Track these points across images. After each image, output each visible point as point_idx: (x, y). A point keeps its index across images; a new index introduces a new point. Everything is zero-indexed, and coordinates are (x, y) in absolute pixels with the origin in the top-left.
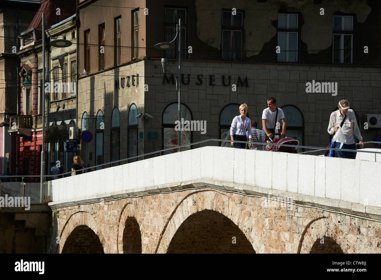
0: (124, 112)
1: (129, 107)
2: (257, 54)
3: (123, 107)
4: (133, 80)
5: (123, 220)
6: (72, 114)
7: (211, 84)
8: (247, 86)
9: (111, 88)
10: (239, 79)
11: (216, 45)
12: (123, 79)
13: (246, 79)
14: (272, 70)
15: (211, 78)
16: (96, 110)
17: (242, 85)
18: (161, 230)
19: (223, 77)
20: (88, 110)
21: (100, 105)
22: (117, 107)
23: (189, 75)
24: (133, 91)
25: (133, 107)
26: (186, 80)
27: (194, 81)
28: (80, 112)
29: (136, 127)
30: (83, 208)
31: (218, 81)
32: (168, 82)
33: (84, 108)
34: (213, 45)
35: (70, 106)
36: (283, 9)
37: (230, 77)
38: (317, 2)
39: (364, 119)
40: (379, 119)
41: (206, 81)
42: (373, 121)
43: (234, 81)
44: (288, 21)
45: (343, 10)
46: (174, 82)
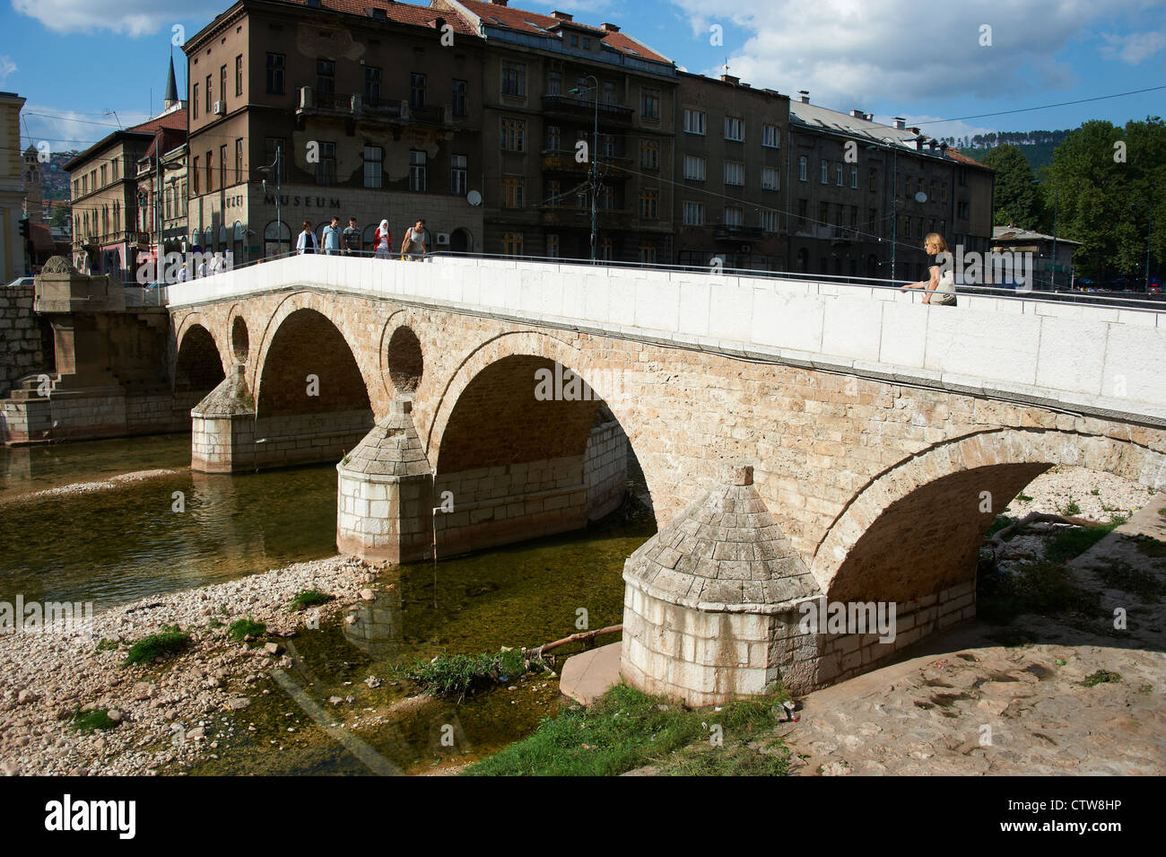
0: (230, 229)
1: (235, 225)
2: (346, 179)
3: (229, 225)
4: (238, 200)
5: (232, 319)
6: (184, 231)
7: (307, 205)
8: (339, 207)
9: (218, 208)
10: (332, 201)
11: (311, 171)
12: (228, 200)
13: (338, 201)
14: (360, 195)
15: (307, 200)
16: (205, 228)
17: (335, 206)
18: (266, 326)
19: (318, 199)
20: (198, 227)
21: (208, 222)
22: (223, 224)
23: (287, 197)
24: (238, 209)
25: (238, 224)
26: (285, 201)
27: (292, 201)
28: (191, 229)
29: (241, 241)
30: (196, 309)
31: (313, 202)
32: (269, 202)
33: (194, 225)
34: (309, 171)
35: (182, 224)
36: (369, 144)
37: (324, 200)
38: (397, 139)
39: (435, 237)
40: (447, 237)
41: (303, 202)
42: (442, 239)
43: (327, 203)
44: (373, 153)
45: (417, 148)
46: (274, 203)
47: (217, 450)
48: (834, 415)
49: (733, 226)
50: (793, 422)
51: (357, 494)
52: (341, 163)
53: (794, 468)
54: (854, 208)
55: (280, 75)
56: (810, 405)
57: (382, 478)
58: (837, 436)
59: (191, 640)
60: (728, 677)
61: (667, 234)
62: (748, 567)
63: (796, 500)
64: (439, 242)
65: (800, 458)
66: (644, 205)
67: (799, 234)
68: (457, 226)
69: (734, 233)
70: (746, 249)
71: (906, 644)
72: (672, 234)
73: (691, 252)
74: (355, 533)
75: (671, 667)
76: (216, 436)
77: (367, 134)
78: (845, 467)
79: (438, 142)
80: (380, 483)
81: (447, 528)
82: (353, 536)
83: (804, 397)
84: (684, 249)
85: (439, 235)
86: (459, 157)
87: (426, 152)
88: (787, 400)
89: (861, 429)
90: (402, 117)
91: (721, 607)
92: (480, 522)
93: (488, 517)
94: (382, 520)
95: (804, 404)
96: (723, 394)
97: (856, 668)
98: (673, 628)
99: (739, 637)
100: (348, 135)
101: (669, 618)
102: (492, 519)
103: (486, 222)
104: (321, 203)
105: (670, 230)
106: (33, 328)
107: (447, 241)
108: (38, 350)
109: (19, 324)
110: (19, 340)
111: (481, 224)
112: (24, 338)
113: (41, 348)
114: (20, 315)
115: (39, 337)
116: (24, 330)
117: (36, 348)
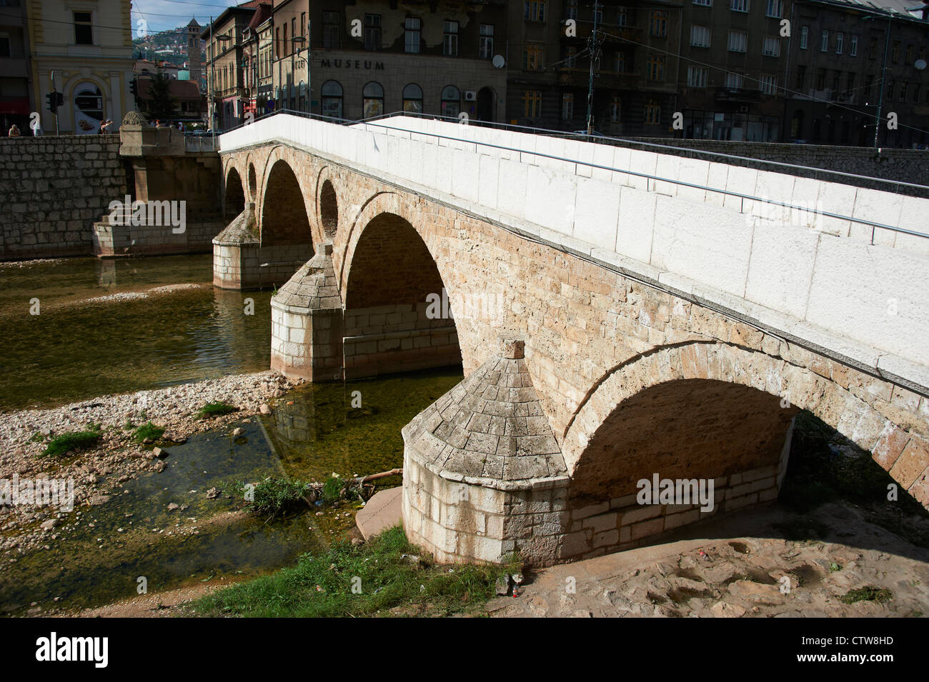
0: (297, 87)
1: (300, 84)
2: (390, 46)
3: (296, 84)
4: (302, 64)
5: (248, 165)
6: (270, 88)
7: (356, 67)
8: (383, 69)
9: (290, 71)
10: (377, 64)
12: (296, 63)
13: (382, 64)
14: (401, 58)
15: (357, 63)
16: (282, 85)
17: (379, 68)
18: (263, 172)
19: (366, 63)
20: (278, 85)
21: (284, 82)
22: (293, 83)
23: (340, 61)
24: (302, 71)
25: (302, 83)
27: (344, 64)
28: (274, 87)
29: (303, 97)
30: (232, 155)
31: (362, 66)
32: (325, 65)
33: (277, 84)
35: (269, 82)
36: (409, 15)
37: (370, 63)
38: (433, 11)
39: (464, 94)
40: (474, 95)
41: (353, 65)
42: (470, 96)
43: (373, 66)
44: (413, 23)
45: (450, 18)
46: (329, 66)
47: (230, 271)
48: (582, 301)
49: (734, 89)
50: (552, 303)
51: (281, 322)
52: (385, 32)
53: (552, 349)
54: (852, 74)
56: (565, 288)
57: (298, 310)
58: (582, 323)
59: (102, 439)
60: (467, 542)
61: (671, 94)
62: (496, 442)
63: (552, 380)
64: (467, 99)
65: (556, 340)
66: (652, 69)
67: (796, 97)
68: (483, 86)
69: (733, 95)
70: (744, 109)
71: (681, 524)
72: (675, 94)
73: (693, 110)
74: (280, 354)
75: (424, 522)
76: (230, 259)
77: (408, 8)
78: (588, 355)
79: (469, 14)
80: (297, 314)
81: (355, 354)
82: (278, 355)
83: (561, 279)
84: (687, 108)
85: (467, 93)
86: (487, 26)
87: (458, 22)
88: (549, 280)
89: (601, 320)
91: (459, 477)
92: (387, 351)
93: (395, 347)
94: (299, 345)
95: (561, 287)
96: (506, 267)
97: (611, 546)
98: (425, 489)
99: (477, 508)
100: (392, 8)
101: (422, 479)
102: (399, 349)
103: (509, 82)
104: (368, 66)
105: (675, 91)
106: (119, 168)
107: (474, 98)
108: (124, 185)
109: (109, 164)
110: (110, 177)
111: (505, 84)
112: (113, 176)
113: (125, 183)
114: (110, 157)
115: (124, 174)
116: (113, 169)
117: (122, 183)
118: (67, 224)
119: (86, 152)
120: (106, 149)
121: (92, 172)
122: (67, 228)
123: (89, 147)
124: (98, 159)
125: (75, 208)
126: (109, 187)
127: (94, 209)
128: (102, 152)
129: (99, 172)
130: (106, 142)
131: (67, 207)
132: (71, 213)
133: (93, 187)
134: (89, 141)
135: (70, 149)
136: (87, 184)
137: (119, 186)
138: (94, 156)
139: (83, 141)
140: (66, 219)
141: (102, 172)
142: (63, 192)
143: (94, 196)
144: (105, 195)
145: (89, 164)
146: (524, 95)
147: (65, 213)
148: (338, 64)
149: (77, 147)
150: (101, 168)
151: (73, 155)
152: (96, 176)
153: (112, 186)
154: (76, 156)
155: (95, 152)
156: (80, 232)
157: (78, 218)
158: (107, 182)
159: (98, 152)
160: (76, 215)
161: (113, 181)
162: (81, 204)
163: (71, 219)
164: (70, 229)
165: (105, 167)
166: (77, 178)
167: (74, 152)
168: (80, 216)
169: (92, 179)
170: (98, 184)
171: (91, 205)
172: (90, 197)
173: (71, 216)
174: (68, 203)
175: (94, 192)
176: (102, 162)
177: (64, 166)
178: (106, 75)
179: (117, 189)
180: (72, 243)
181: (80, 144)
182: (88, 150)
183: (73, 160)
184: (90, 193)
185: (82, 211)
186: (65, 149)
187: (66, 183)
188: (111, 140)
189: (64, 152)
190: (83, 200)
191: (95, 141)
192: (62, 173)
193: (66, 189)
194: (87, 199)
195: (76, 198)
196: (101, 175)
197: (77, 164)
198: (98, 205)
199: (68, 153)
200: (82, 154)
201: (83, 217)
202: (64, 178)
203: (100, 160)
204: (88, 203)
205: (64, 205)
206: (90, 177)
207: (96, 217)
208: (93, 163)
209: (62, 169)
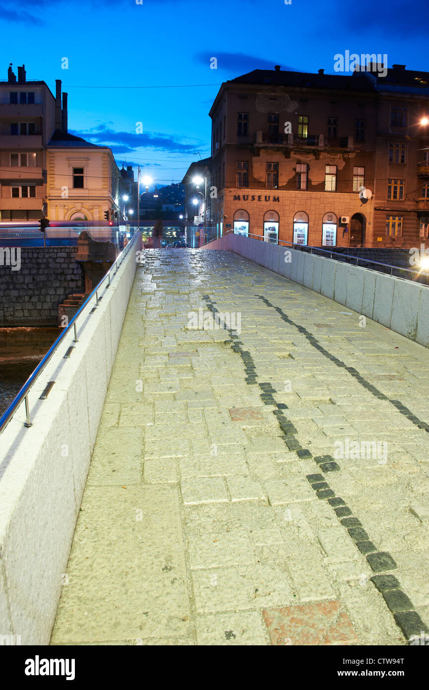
2: (285, 184)
7: (259, 200)
8: (279, 201)
10: (274, 197)
11: (263, 180)
12: (220, 197)
13: (278, 197)
14: (293, 193)
15: (259, 197)
17: (276, 201)
19: (266, 197)
23: (248, 196)
27: (250, 198)
31: (263, 198)
32: (237, 199)
34: (261, 180)
36: (299, 162)
37: (269, 197)
38: (317, 159)
39: (340, 218)
40: (347, 219)
41: (257, 198)
42: (344, 220)
43: (271, 199)
44: (302, 168)
45: (331, 164)
46: (239, 199)
52: (281, 175)
55: (246, 124)
64: (342, 222)
68: (355, 212)
77: (298, 157)
79: (345, 159)
85: (342, 217)
86: (359, 168)
87: (337, 166)
90: (321, 145)
100: (286, 157)
103: (375, 209)
104: (267, 199)
106: (77, 268)
107: (347, 221)
108: (80, 280)
109: (71, 266)
110: (71, 274)
111: (372, 210)
112: (73, 274)
113: (81, 279)
114: (72, 261)
115: (80, 273)
116: (73, 269)
117: (78, 279)
118: (42, 305)
119: (57, 258)
120: (70, 256)
121: (60, 271)
122: (42, 307)
123: (59, 255)
124: (64, 263)
125: (48, 294)
126: (70, 281)
127: (59, 295)
128: (67, 258)
129: (64, 271)
130: (70, 251)
131: (43, 294)
132: (45, 297)
133: (60, 281)
134: (59, 251)
135: (47, 256)
136: (56, 279)
137: (77, 281)
138: (62, 260)
139: (55, 251)
140: (42, 301)
141: (66, 271)
142: (41, 283)
143: (61, 287)
144: (67, 286)
145: (58, 266)
146: (388, 219)
147: (41, 297)
148: (245, 198)
149: (51, 254)
150: (66, 268)
151: (49, 260)
152: (62, 274)
153: (72, 280)
154: (51, 260)
155: (63, 258)
156: (50, 310)
157: (50, 301)
158: (69, 277)
159: (65, 258)
160: (48, 299)
161: (73, 277)
162: (52, 292)
163: (45, 301)
164: (44, 308)
165: (68, 268)
166: (50, 274)
167: (49, 258)
168: (51, 299)
169: (59, 275)
170: (63, 279)
171: (58, 293)
172: (57, 287)
173: (45, 300)
174: (43, 291)
175: (60, 284)
176: (66, 264)
177: (43, 266)
178: (91, 208)
179: (75, 282)
180: (45, 318)
181: (53, 252)
182: (58, 256)
183: (49, 263)
184: (58, 284)
185: (52, 297)
186: (44, 255)
187: (43, 278)
188: (73, 250)
189: (44, 257)
190: (53, 289)
191: (63, 250)
192: (41, 271)
193: (43, 282)
194: (56, 289)
195: (49, 288)
196: (65, 273)
197: (51, 265)
198: (62, 293)
199: (46, 258)
200: (54, 259)
201: (53, 300)
202: (42, 275)
203: (65, 263)
204: (56, 291)
205: (41, 292)
206: (58, 274)
207: (60, 301)
208: (61, 265)
209: (42, 269)
